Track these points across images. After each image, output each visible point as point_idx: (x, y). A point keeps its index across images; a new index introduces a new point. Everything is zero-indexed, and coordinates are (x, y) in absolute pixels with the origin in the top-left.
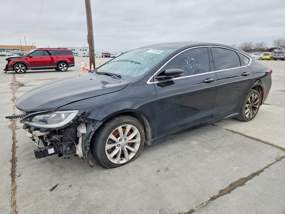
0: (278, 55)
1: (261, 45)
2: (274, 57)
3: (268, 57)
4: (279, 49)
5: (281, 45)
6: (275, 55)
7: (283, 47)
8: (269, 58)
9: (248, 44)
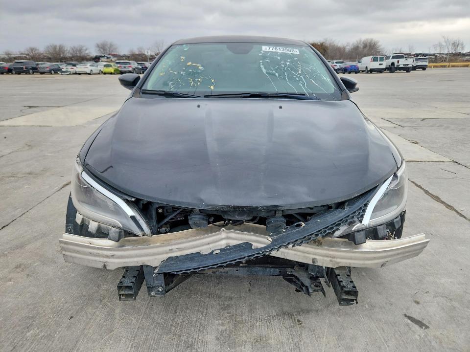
0: (125, 67)
1: (80, 51)
2: (120, 69)
3: (111, 70)
4: (108, 58)
5: (108, 52)
6: (120, 67)
7: (112, 55)
8: (113, 71)
9: (58, 48)
